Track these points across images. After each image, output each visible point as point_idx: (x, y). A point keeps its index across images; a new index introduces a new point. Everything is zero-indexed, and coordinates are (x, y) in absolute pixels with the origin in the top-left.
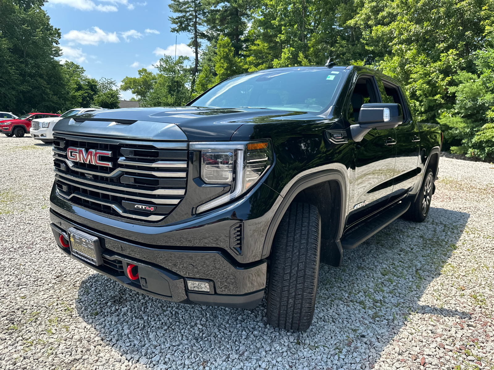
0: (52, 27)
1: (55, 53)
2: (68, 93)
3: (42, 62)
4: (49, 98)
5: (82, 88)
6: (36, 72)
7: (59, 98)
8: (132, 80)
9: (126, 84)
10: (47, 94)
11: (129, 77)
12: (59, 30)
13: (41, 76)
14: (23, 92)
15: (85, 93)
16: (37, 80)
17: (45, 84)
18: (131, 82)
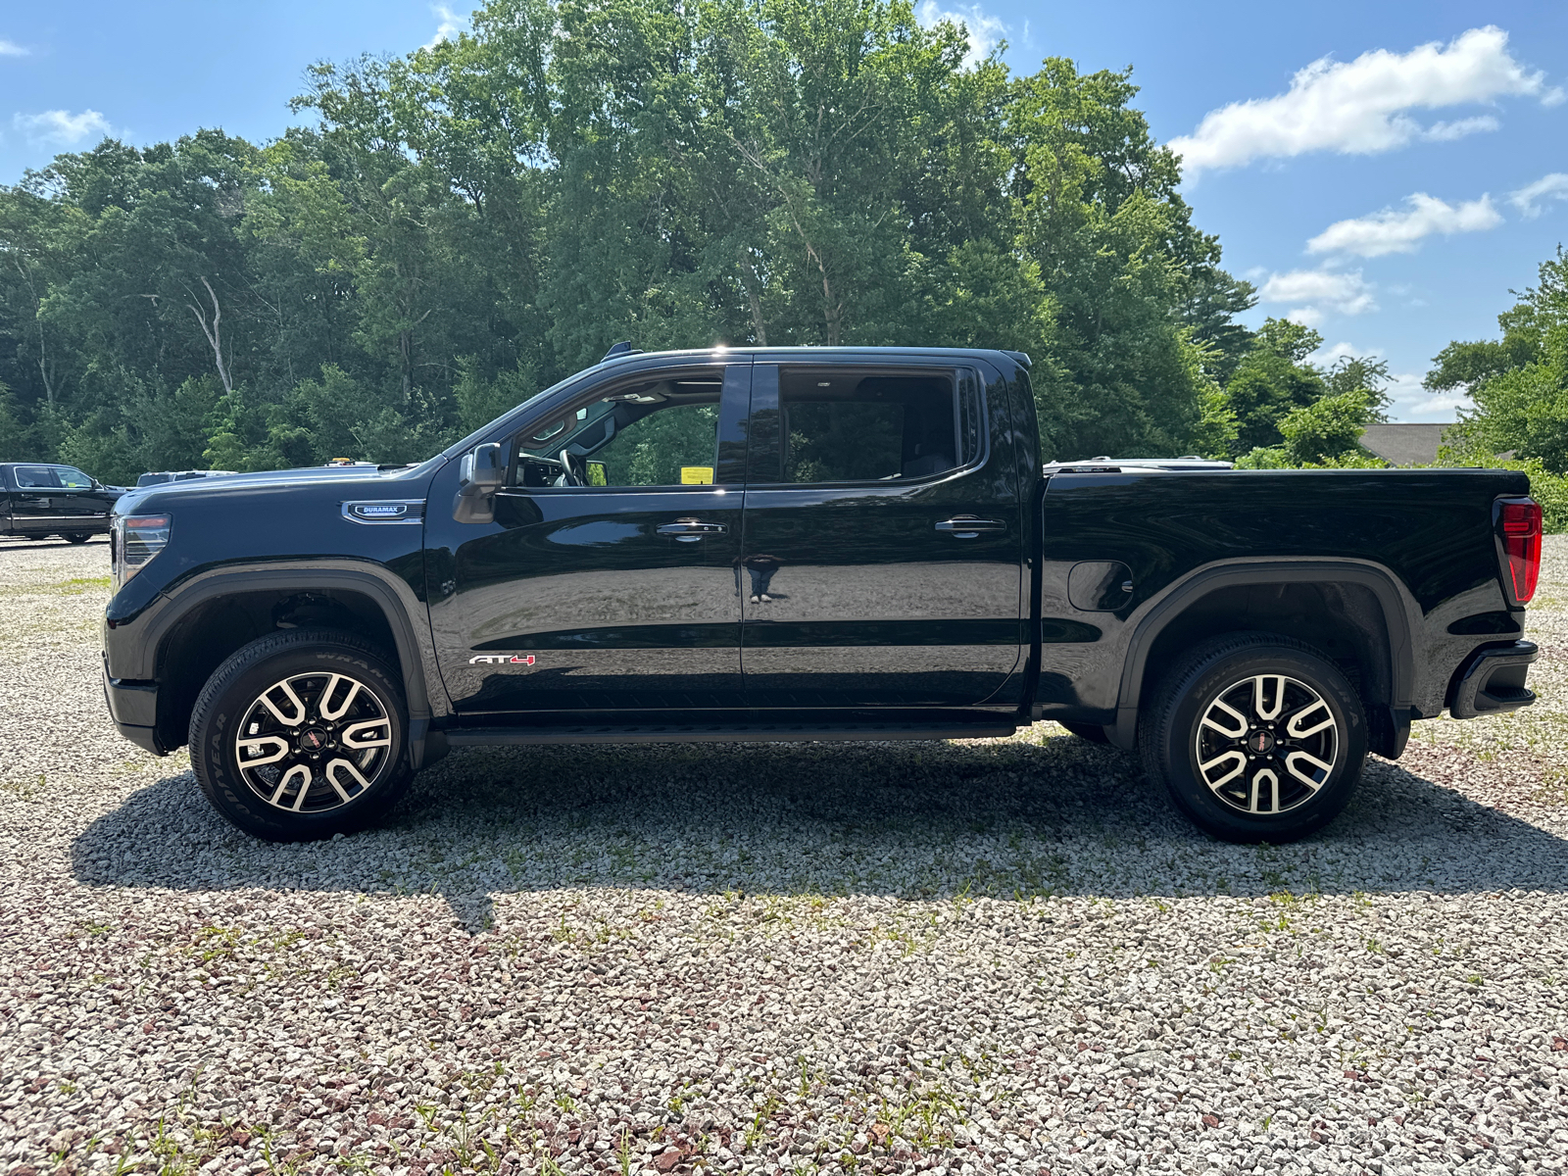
0: (1199, 235)
1: (1233, 303)
2: (1197, 417)
3: (1134, 339)
4: (1141, 435)
5: (1270, 396)
6: (1117, 366)
7: (1171, 432)
8: (1467, 353)
9: (1448, 366)
10: (1140, 426)
11: (1460, 342)
12: (1216, 238)
13: (1128, 377)
14: (1079, 426)
15: (1275, 411)
16: (1116, 390)
17: (1134, 398)
18: (1464, 357)
